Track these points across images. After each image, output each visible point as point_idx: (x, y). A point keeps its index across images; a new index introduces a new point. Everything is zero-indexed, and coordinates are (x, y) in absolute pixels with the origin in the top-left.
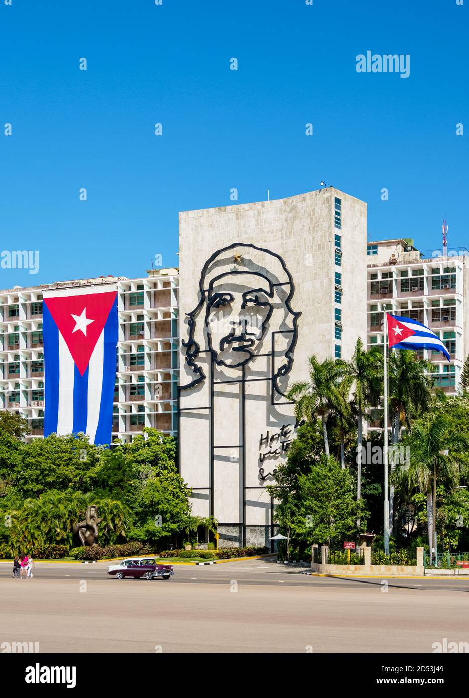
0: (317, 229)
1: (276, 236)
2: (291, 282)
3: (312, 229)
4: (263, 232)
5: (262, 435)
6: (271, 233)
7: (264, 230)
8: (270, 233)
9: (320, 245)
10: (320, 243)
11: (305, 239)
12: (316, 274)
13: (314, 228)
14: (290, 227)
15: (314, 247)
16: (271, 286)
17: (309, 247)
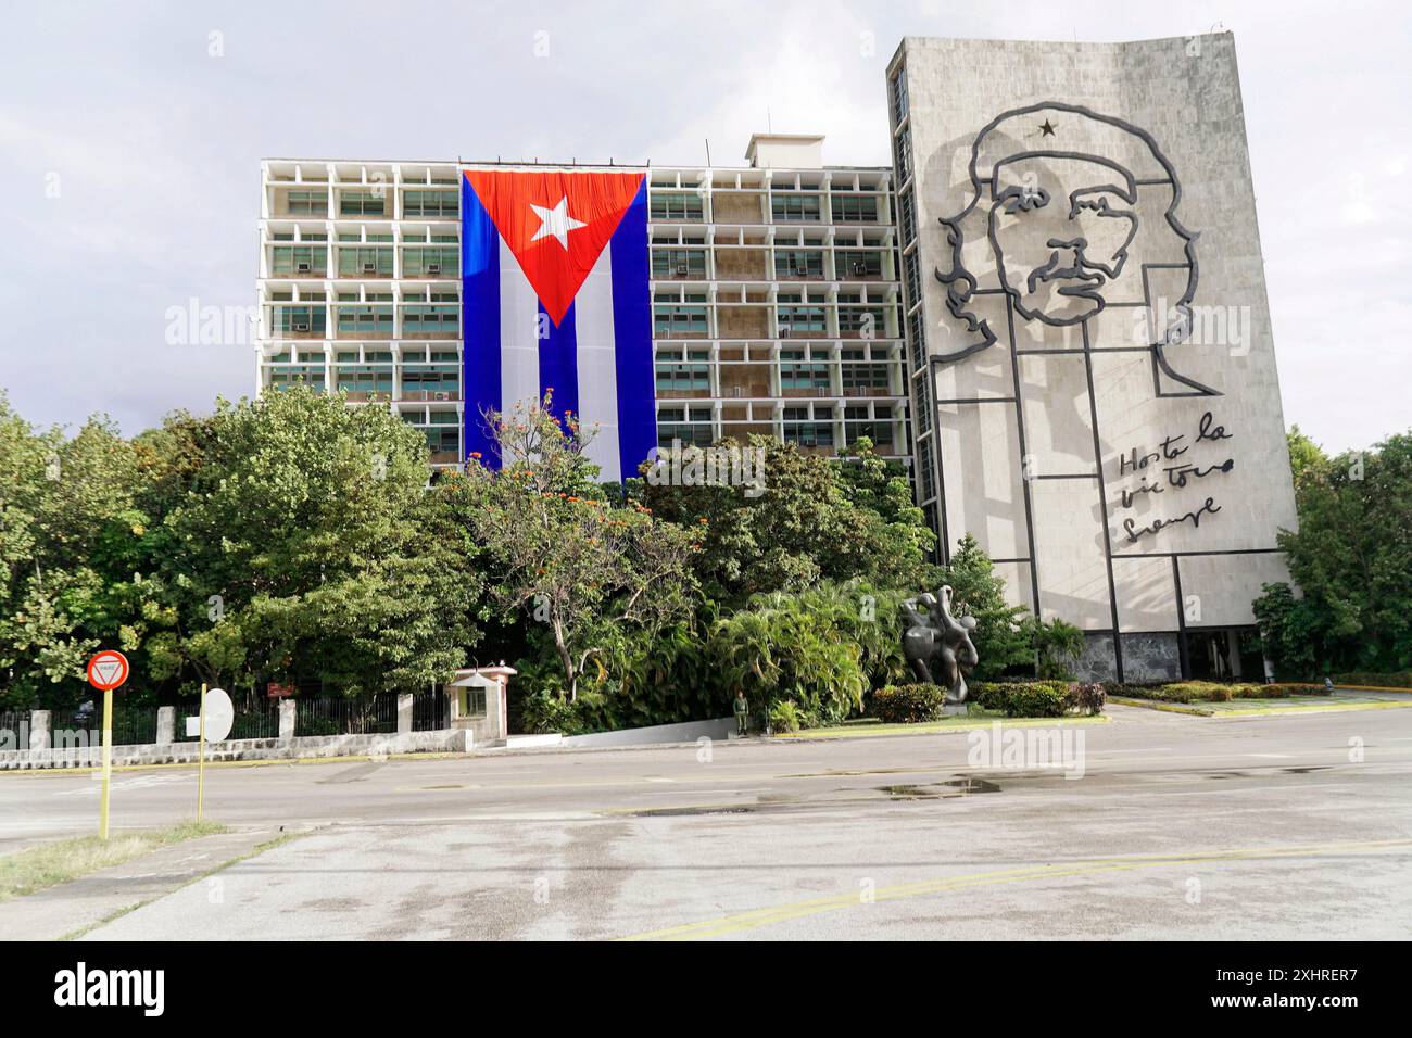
0: (1207, 97)
1: (1108, 102)
2: (1172, 180)
3: (1192, 96)
4: (1082, 93)
5: (1122, 456)
6: (1099, 96)
7: (1085, 90)
8: (1096, 97)
9: (1216, 125)
10: (1215, 119)
11: (1179, 112)
12: (1214, 171)
13: (1199, 95)
14: (1138, 90)
15: (1204, 127)
16: (1132, 183)
17: (1192, 125)
